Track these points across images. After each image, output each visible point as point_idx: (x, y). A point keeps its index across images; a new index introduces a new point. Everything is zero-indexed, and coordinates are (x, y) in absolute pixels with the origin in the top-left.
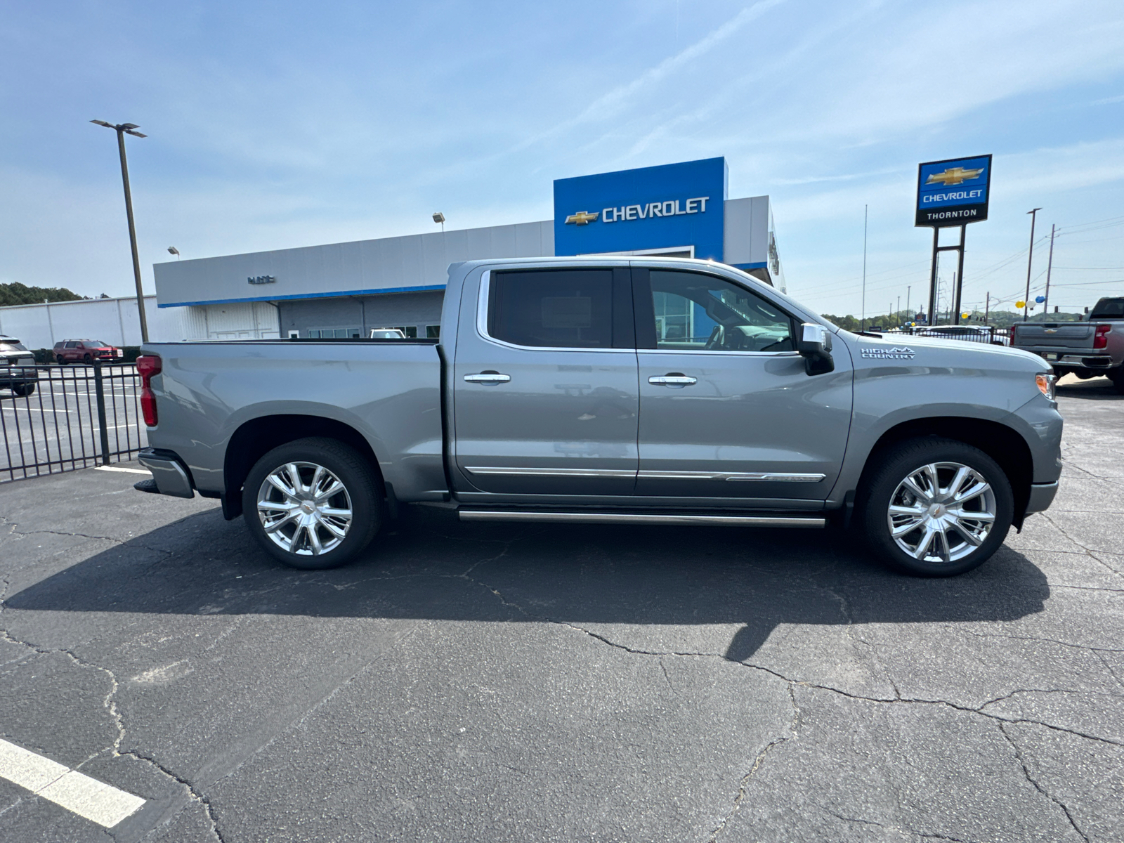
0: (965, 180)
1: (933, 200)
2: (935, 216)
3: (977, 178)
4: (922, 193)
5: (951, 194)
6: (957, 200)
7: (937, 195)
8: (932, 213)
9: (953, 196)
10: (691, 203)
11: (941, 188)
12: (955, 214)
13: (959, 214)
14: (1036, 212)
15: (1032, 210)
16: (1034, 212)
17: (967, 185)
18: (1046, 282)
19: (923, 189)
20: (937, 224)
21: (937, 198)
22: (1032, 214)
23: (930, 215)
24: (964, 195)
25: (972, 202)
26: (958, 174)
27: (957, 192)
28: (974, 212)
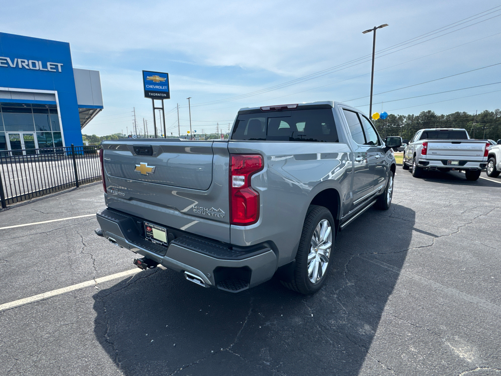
0: (161, 81)
1: (150, 87)
2: (152, 94)
3: (164, 81)
4: (145, 84)
5: (156, 86)
6: (159, 89)
7: (151, 85)
8: (151, 93)
9: (157, 87)
10: (51, 65)
11: (151, 83)
12: (159, 95)
13: (160, 95)
14: (190, 99)
15: (188, 98)
16: (189, 98)
17: (161, 84)
18: (178, 124)
19: (146, 82)
20: (153, 98)
21: (151, 87)
22: (188, 99)
23: (150, 93)
24: (161, 87)
25: (164, 91)
26: (158, 78)
27: (158, 86)
28: (165, 95)
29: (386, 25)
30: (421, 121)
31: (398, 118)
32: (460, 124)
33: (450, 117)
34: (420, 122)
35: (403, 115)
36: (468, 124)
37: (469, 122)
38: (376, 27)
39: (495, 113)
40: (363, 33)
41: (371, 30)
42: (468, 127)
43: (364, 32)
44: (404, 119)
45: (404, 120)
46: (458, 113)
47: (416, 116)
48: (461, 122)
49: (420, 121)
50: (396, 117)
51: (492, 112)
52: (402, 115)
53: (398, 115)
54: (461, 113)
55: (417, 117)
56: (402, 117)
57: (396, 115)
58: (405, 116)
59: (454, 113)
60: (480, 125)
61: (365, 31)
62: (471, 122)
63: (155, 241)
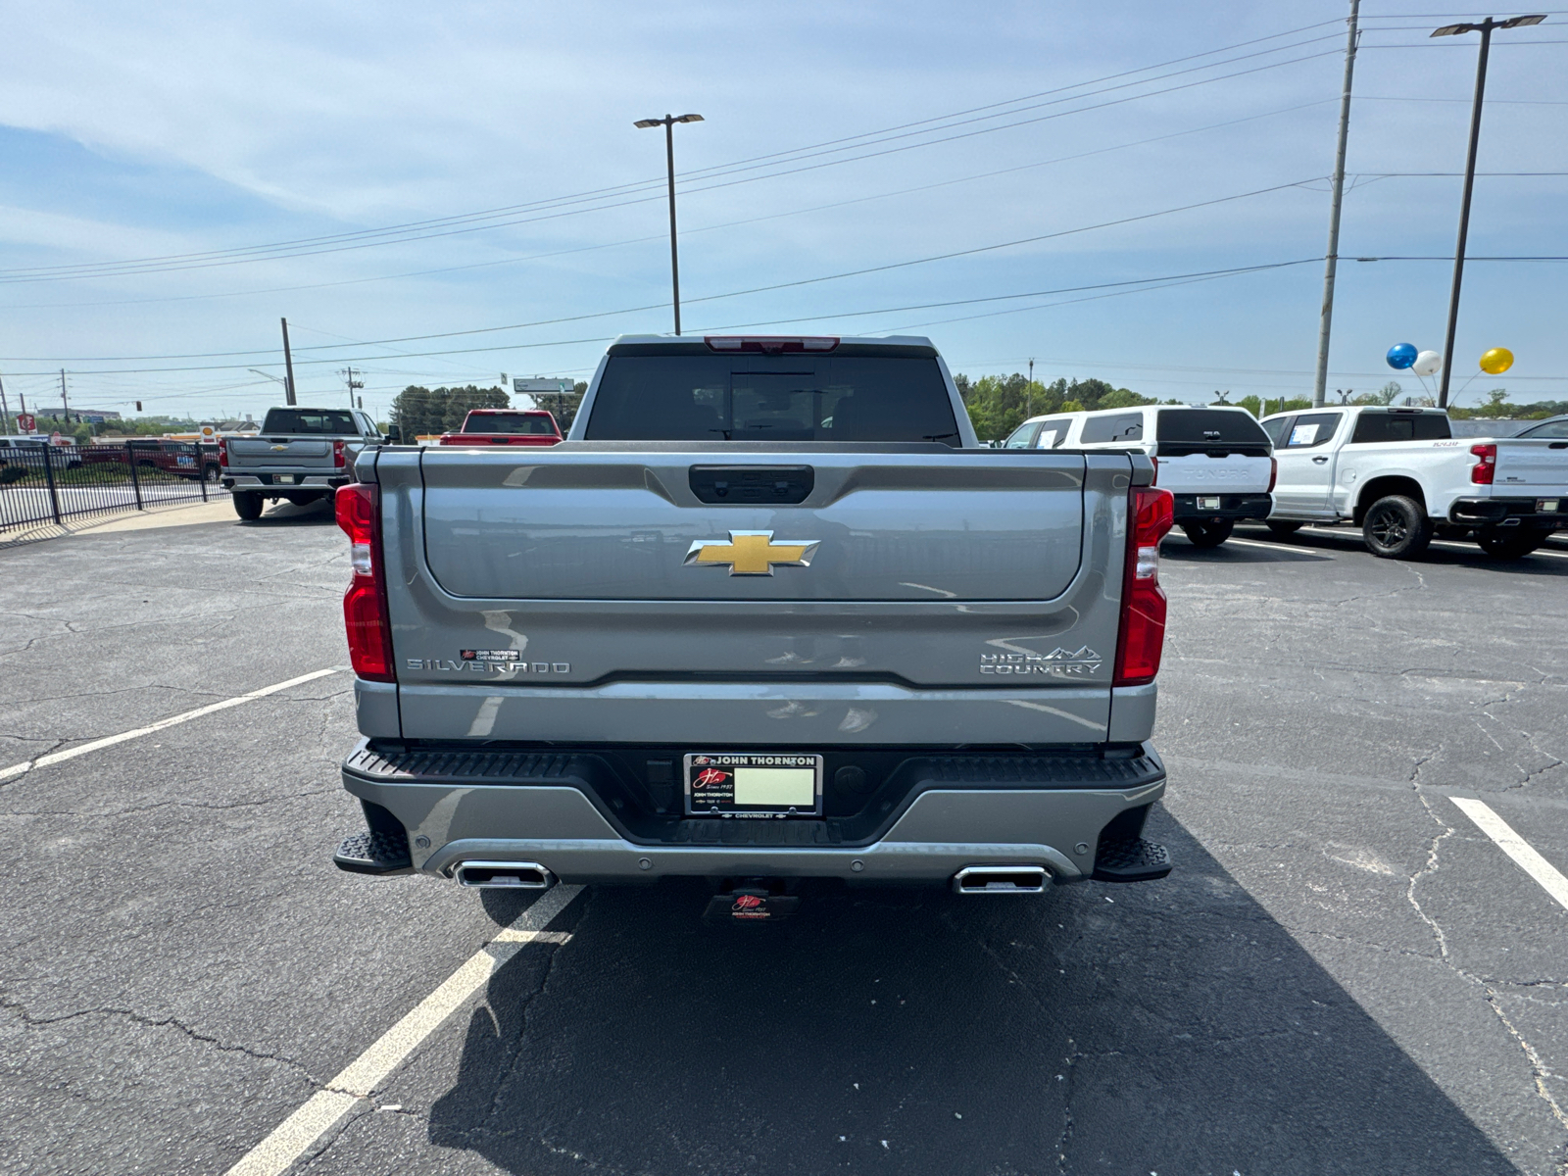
29: (697, 118)
38: (673, 117)
40: (635, 124)
41: (655, 123)
43: (641, 124)
61: (641, 122)
63: (739, 814)
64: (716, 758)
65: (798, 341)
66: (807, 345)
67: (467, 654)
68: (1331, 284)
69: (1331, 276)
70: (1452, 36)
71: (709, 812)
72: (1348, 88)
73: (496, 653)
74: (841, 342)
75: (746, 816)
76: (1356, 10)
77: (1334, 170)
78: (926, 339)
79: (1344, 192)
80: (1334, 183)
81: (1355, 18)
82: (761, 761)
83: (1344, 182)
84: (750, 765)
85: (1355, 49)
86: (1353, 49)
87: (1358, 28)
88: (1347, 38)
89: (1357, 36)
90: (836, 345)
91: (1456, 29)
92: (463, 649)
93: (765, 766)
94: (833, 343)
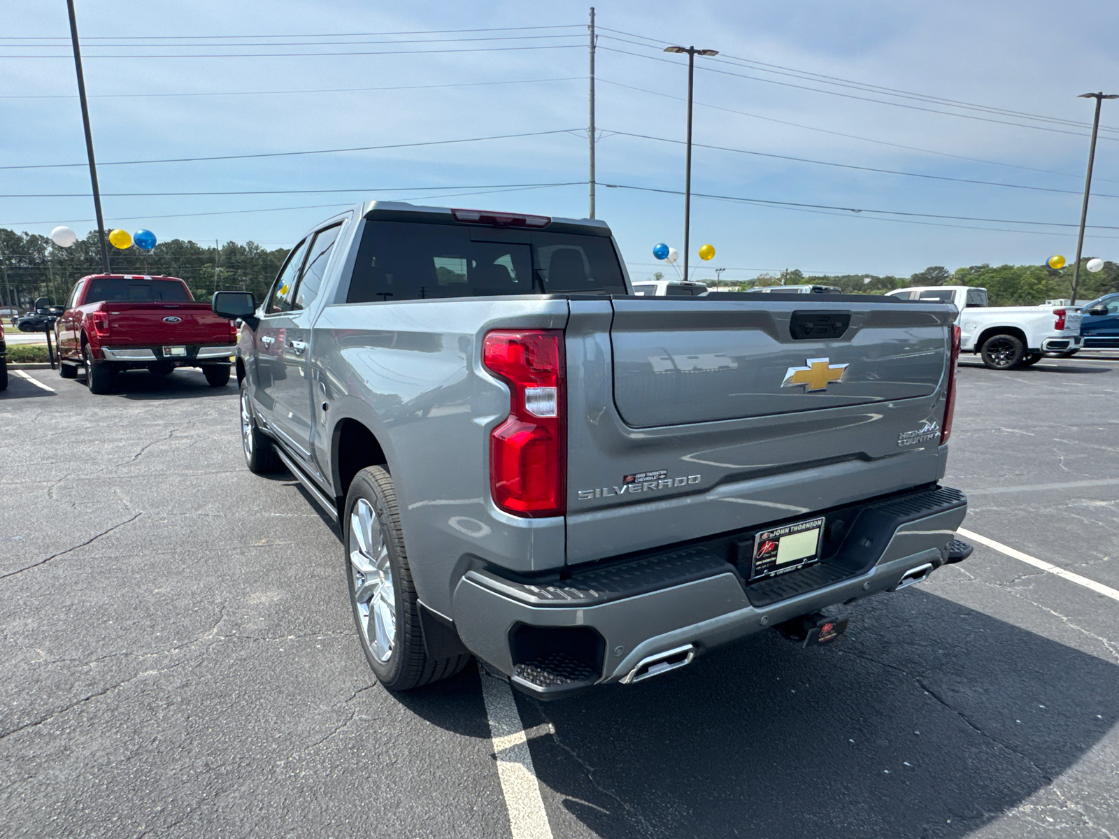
30: (96, 255)
31: (28, 241)
32: (187, 267)
33: (162, 251)
34: (92, 258)
35: (40, 236)
36: (204, 269)
37: (205, 265)
39: (247, 249)
42: (206, 276)
44: (45, 245)
45: (45, 249)
46: (176, 242)
47: (80, 240)
48: (189, 263)
49: (94, 254)
50: (20, 239)
51: (241, 247)
52: (36, 234)
53: (26, 234)
54: (184, 242)
55: (83, 242)
56: (37, 239)
57: (18, 232)
58: (47, 239)
59: (170, 241)
60: (227, 272)
62: (208, 265)
63: (781, 571)
64: (772, 532)
65: (521, 217)
66: (529, 221)
67: (629, 478)
68: (593, 200)
69: (593, 195)
70: (674, 53)
71: (763, 575)
72: (593, 72)
73: (650, 474)
74: (552, 221)
75: (782, 572)
76: (593, 21)
77: (588, 124)
78: (604, 222)
79: (596, 140)
80: (589, 133)
81: (593, 26)
82: (796, 529)
83: (596, 133)
84: (790, 533)
85: (595, 47)
86: (593, 47)
87: (596, 33)
88: (589, 38)
89: (595, 39)
90: (547, 224)
91: (677, 49)
92: (626, 474)
93: (798, 532)
94: (546, 221)
